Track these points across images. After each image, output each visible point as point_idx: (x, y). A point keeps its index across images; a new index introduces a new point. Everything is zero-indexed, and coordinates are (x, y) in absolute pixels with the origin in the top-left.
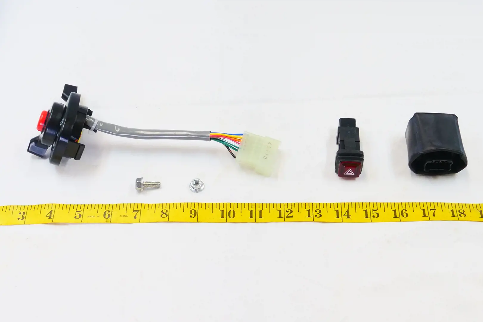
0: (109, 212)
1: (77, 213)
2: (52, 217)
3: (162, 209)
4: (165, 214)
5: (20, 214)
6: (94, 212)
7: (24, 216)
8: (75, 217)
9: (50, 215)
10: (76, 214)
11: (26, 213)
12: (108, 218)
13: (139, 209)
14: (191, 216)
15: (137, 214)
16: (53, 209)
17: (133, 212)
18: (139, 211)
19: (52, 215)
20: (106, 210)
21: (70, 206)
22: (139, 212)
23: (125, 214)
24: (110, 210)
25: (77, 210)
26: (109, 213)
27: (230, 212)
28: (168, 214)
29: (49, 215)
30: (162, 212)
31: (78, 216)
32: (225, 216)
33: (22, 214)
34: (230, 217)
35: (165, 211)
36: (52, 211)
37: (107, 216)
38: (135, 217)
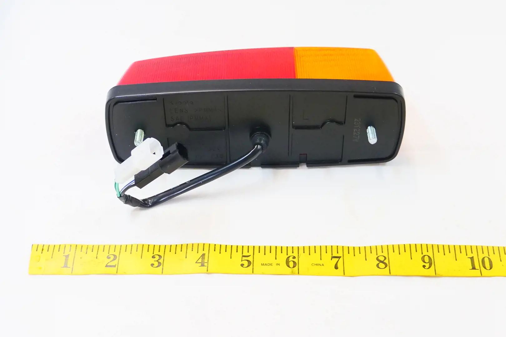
0: (294, 258)
1: (244, 258)
2: (206, 264)
3: (377, 255)
4: (382, 262)
5: (153, 257)
6: (270, 258)
7: (161, 261)
8: (242, 265)
9: (202, 261)
10: (242, 261)
11: (163, 256)
12: (294, 267)
13: (340, 254)
14: (424, 266)
15: (337, 262)
16: (206, 252)
17: (331, 259)
18: (340, 257)
19: (206, 260)
20: (288, 256)
21: (232, 248)
22: (341, 259)
23: (321, 262)
24: (295, 254)
25: (244, 255)
26: (294, 260)
27: (483, 259)
28: (387, 263)
29: (200, 261)
30: (377, 259)
31: (246, 264)
32: (477, 266)
33: (157, 257)
34: (485, 268)
35: (382, 259)
36: (204, 255)
37: (291, 264)
38: (336, 268)
